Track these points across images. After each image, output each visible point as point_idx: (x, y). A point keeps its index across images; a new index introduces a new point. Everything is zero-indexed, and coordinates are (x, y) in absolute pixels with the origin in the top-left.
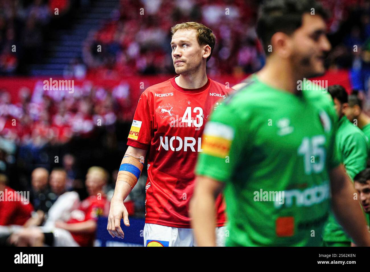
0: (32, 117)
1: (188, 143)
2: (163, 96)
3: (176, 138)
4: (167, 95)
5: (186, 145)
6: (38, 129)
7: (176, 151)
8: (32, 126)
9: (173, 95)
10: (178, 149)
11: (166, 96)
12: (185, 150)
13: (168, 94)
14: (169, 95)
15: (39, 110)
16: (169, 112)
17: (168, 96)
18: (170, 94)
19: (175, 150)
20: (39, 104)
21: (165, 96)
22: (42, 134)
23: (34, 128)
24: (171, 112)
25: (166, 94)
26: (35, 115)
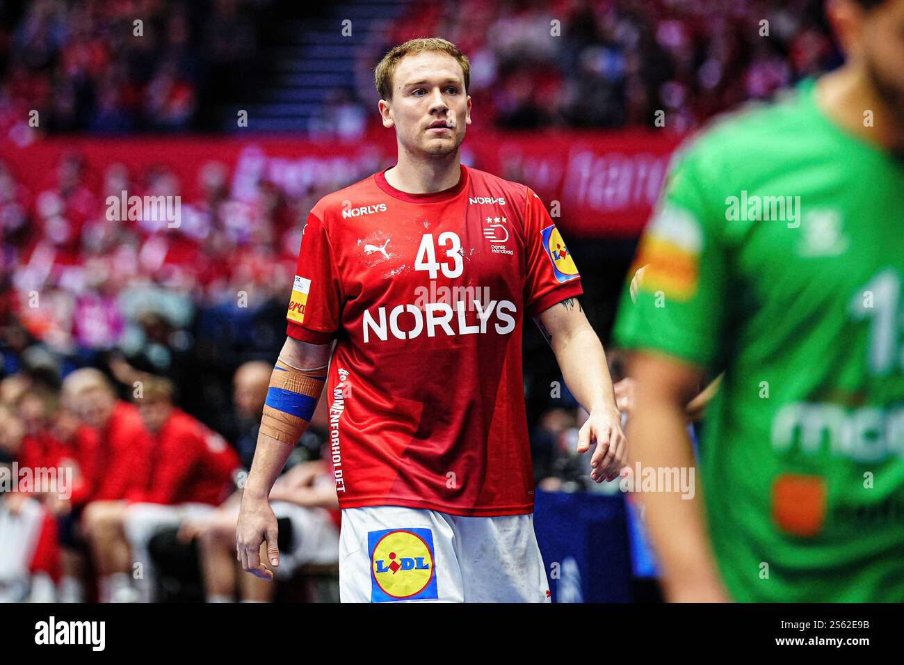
0: (233, 237)
1: (434, 317)
2: (362, 214)
3: (405, 309)
4: (372, 210)
5: (432, 322)
6: (248, 265)
7: (410, 338)
8: (232, 259)
9: (385, 209)
10: (414, 334)
11: (370, 212)
12: (431, 333)
13: (373, 207)
14: (376, 211)
15: (252, 217)
16: (382, 250)
17: (373, 212)
18: (379, 208)
19: (407, 335)
20: (250, 204)
21: (366, 213)
22: (257, 277)
23: (237, 263)
24: (388, 251)
25: (369, 207)
26: (239, 231)
